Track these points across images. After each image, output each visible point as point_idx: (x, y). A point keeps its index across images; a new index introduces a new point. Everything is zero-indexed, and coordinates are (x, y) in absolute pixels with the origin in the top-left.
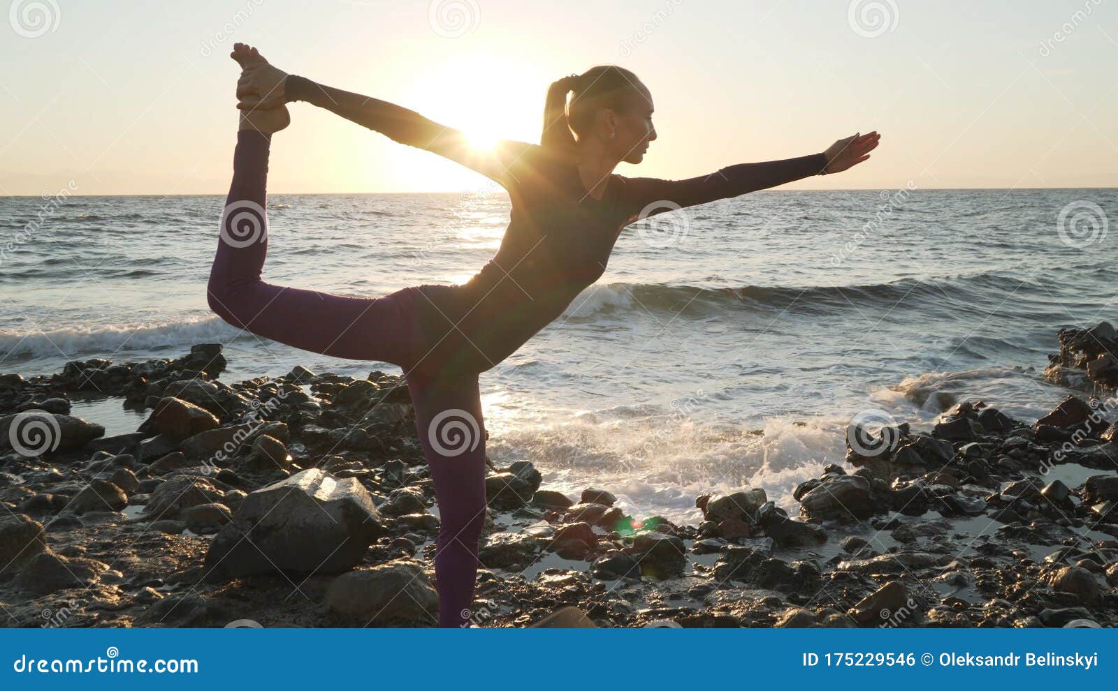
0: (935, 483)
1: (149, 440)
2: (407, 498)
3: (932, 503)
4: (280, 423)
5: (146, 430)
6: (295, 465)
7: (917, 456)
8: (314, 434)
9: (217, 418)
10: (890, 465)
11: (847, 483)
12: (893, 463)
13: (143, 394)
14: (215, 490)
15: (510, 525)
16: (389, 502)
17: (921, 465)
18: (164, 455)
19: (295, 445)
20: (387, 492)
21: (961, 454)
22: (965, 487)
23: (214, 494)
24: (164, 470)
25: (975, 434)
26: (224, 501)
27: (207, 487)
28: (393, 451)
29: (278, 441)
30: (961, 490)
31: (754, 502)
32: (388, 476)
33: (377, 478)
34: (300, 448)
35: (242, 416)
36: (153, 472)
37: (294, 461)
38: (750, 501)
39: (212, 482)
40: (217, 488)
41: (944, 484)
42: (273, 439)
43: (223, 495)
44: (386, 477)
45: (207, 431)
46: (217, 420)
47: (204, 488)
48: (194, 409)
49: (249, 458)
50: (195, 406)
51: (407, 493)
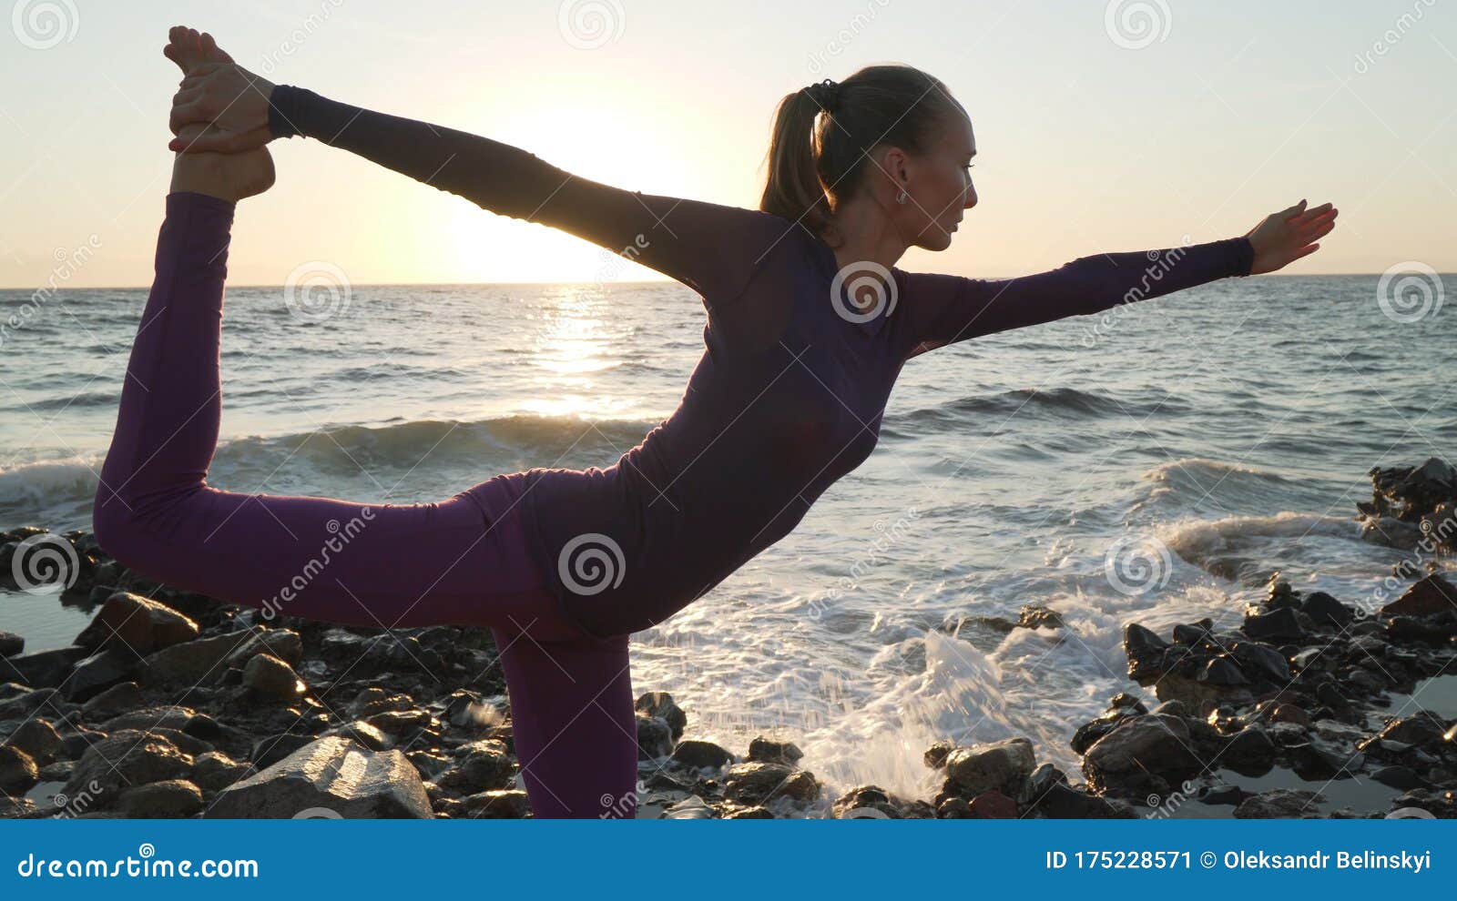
0: (1276, 719)
1: (88, 661)
2: (481, 762)
3: (1282, 755)
4: (288, 632)
5: (88, 641)
6: (309, 700)
7: (1238, 673)
8: (340, 645)
9: (194, 621)
10: (1200, 687)
11: (1154, 728)
12: (1202, 683)
13: (90, 581)
14: (178, 754)
15: (644, 804)
16: (453, 769)
17: (1242, 685)
18: (111, 684)
19: (310, 663)
20: (450, 748)
21: (1294, 665)
22: (1321, 725)
23: (176, 761)
24: (105, 714)
25: (1303, 630)
26: (192, 774)
27: (165, 750)
28: (459, 671)
29: (283, 663)
30: (1315, 730)
31: (1019, 763)
32: (453, 719)
33: (435, 722)
34: (318, 668)
35: (234, 617)
36: (88, 718)
37: (308, 693)
38: (1012, 761)
39: (175, 739)
40: (183, 750)
41: (1291, 721)
42: (276, 660)
43: (190, 763)
44: (448, 720)
45: (178, 645)
46: (195, 626)
47: (161, 752)
48: (160, 611)
49: (238, 691)
50: (161, 606)
51: (481, 753)
